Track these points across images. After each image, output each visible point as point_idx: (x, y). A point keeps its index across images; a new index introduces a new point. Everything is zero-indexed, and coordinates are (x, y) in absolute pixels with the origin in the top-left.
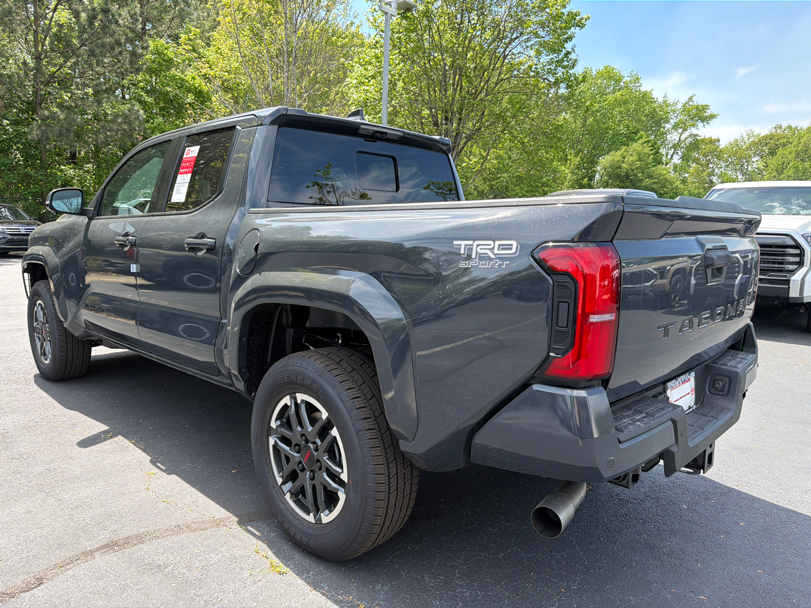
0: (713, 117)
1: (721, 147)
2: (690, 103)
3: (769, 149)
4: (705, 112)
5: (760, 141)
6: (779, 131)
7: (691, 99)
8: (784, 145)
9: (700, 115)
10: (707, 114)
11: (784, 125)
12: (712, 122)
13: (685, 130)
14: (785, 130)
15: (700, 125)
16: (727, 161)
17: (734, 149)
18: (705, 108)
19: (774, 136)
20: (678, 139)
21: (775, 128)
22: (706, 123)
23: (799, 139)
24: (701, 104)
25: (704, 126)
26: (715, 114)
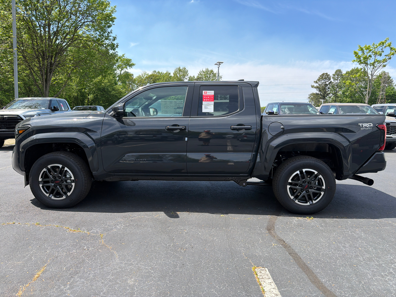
0: (133, 65)
1: (134, 78)
2: (123, 58)
3: (153, 81)
4: (130, 62)
5: (149, 77)
6: (155, 73)
7: (123, 55)
8: (158, 79)
9: (128, 63)
10: (131, 63)
11: (157, 71)
12: (133, 67)
13: (122, 69)
14: (157, 73)
15: (128, 68)
16: (137, 84)
17: (140, 79)
18: (130, 60)
19: (154, 75)
20: (120, 73)
21: (154, 72)
22: (130, 67)
23: (163, 77)
24: (128, 58)
25: (130, 68)
26: (134, 63)
